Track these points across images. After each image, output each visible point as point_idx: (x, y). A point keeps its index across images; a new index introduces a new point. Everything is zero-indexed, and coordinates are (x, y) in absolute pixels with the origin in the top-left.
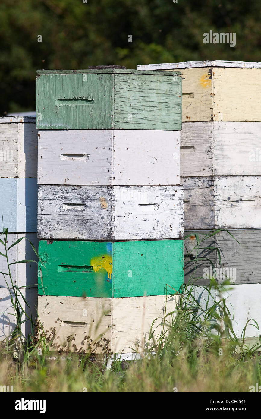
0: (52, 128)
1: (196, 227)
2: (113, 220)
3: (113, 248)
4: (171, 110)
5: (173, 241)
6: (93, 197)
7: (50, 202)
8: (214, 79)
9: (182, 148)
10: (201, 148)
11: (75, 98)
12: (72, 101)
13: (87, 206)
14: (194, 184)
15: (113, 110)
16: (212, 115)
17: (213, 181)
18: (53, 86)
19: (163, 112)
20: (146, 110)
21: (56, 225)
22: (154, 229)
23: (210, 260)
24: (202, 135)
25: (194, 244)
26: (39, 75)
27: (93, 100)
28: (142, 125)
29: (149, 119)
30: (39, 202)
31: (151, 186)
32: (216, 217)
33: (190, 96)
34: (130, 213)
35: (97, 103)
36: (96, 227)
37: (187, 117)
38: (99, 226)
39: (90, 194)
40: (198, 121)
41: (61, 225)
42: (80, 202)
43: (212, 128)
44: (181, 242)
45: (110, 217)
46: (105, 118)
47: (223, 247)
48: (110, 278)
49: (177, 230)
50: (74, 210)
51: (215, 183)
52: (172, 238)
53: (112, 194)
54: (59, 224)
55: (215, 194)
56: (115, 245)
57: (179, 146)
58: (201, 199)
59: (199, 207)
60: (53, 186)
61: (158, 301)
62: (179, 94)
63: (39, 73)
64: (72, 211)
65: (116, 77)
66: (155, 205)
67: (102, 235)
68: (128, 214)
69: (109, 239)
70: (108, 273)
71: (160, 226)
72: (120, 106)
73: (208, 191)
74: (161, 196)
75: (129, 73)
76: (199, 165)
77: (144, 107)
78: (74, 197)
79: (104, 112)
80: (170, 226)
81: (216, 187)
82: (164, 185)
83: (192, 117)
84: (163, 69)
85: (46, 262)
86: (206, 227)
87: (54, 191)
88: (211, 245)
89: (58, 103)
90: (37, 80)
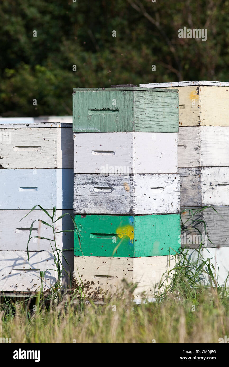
0: (86, 131)
1: (187, 205)
2: (134, 199)
3: (134, 220)
4: (171, 118)
5: (173, 215)
6: (118, 182)
7: (84, 186)
8: (201, 95)
9: (178, 146)
10: (190, 146)
11: (104, 109)
12: (101, 111)
13: (113, 189)
14: (185, 173)
15: (134, 117)
16: (199, 121)
17: (200, 170)
18: (86, 100)
19: (167, 119)
20: (155, 117)
21: (88, 204)
22: (161, 206)
23: (198, 230)
24: (191, 136)
25: (185, 217)
26: (75, 92)
27: (118, 110)
28: (153, 129)
29: (157, 124)
30: (75, 186)
31: (159, 174)
32: (202, 197)
33: (182, 107)
34: (145, 194)
35: (122, 112)
36: (121, 204)
37: (180, 123)
38: (123, 204)
39: (116, 180)
40: (188, 126)
41: (93, 203)
42: (108, 187)
43: (200, 131)
44: (178, 216)
45: (132, 197)
46: (127, 124)
47: (207, 219)
48: (132, 243)
49: (176, 207)
50: (103, 192)
51: (202, 172)
52: (173, 213)
53: (133, 180)
54: (91, 203)
55: (202, 180)
56: (136, 218)
57: (177, 144)
58: (191, 184)
59: (189, 190)
60: (86, 175)
61: (164, 259)
62: (177, 106)
63: (75, 90)
64: (101, 193)
65: (136, 93)
66: (161, 189)
67: (125, 211)
68: (144, 195)
69: (131, 214)
70: (130, 239)
71: (165, 204)
72: (138, 115)
73: (196, 178)
74: (166, 181)
75: (145, 90)
76: (190, 159)
77: (154, 115)
78: (103, 183)
79: (127, 119)
80: (172, 204)
81: (202, 175)
82: (167, 174)
83: (183, 123)
84: (160, 87)
85: (80, 231)
86: (195, 205)
87: (87, 178)
88: (198, 218)
89: (90, 113)
90: (73, 96)
